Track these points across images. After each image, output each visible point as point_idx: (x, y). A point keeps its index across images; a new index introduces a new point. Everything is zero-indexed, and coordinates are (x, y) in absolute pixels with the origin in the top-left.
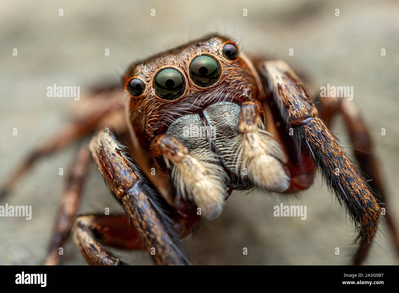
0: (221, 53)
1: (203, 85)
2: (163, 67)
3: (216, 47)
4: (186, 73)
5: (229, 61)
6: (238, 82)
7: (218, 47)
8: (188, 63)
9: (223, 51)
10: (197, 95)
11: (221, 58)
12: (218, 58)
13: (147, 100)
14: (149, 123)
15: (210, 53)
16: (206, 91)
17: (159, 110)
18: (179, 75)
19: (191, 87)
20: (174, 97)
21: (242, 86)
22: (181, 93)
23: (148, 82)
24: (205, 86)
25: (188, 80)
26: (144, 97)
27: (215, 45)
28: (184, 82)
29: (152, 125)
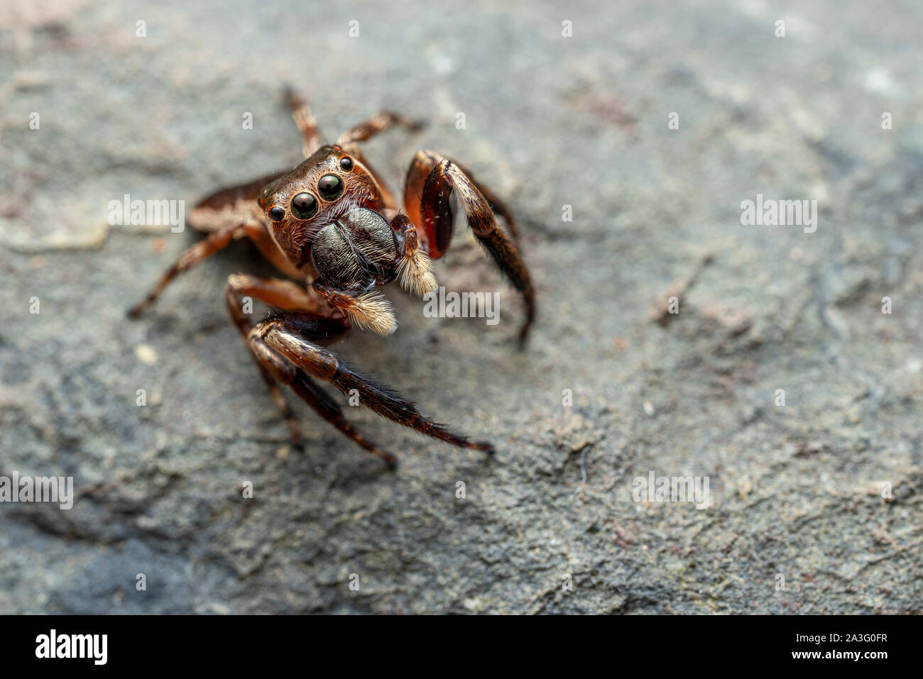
0: (340, 168)
1: (333, 199)
2: (296, 194)
3: (334, 163)
4: (316, 194)
5: (347, 173)
6: (359, 187)
7: (336, 164)
8: (316, 185)
9: (341, 166)
10: (329, 208)
11: (340, 173)
12: (339, 174)
13: (289, 222)
14: (295, 240)
15: (331, 172)
16: (335, 203)
17: (300, 228)
18: (311, 197)
19: (322, 203)
20: (310, 216)
21: (363, 189)
22: (316, 211)
23: (286, 208)
24: (333, 200)
25: (319, 199)
26: (286, 221)
27: (332, 162)
28: (315, 201)
29: (297, 242)
